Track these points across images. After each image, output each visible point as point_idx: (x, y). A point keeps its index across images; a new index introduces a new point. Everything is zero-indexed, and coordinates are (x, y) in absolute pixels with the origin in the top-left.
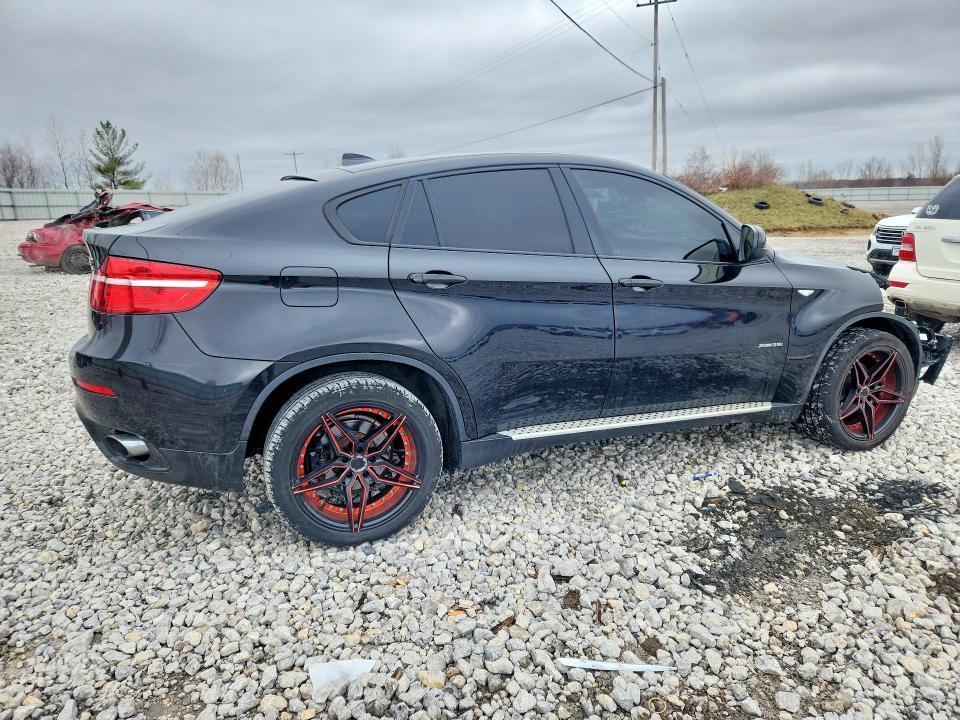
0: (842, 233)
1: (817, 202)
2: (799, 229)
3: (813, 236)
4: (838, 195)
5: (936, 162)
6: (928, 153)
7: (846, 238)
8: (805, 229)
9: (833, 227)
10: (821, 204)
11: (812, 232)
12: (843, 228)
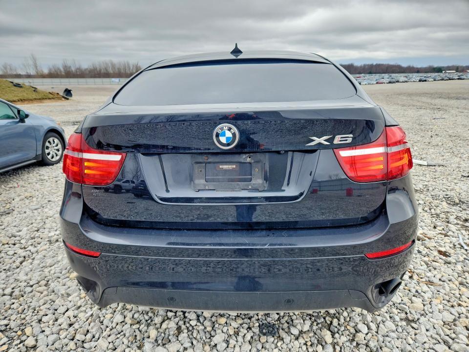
0: (41, 102)
1: (18, 85)
2: (19, 101)
3: (27, 104)
4: (26, 82)
5: (36, 67)
6: (31, 62)
7: (44, 104)
8: (21, 100)
9: (35, 99)
10: (21, 87)
11: (26, 102)
12: (40, 99)
